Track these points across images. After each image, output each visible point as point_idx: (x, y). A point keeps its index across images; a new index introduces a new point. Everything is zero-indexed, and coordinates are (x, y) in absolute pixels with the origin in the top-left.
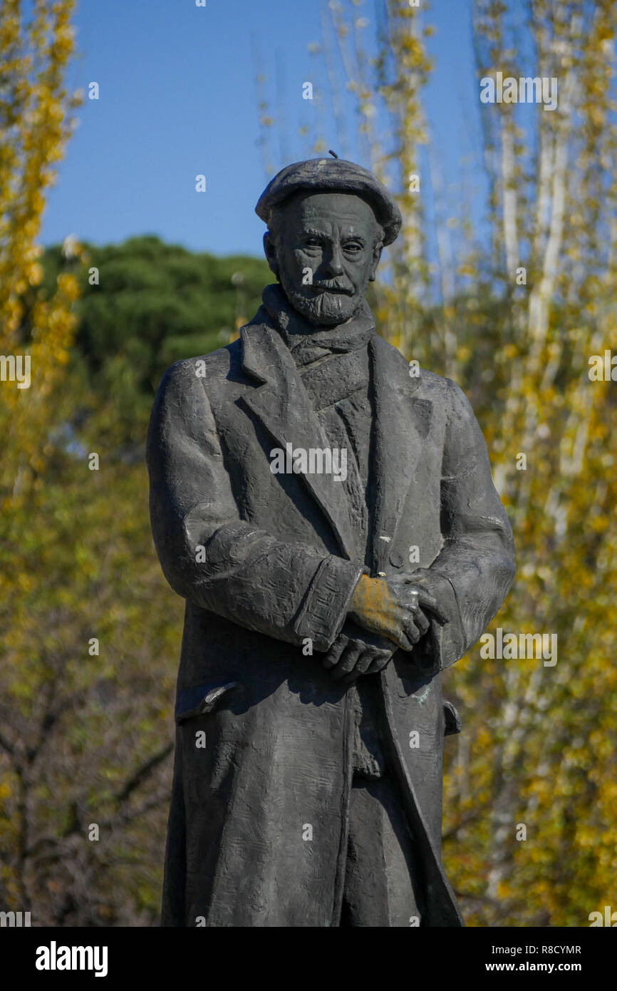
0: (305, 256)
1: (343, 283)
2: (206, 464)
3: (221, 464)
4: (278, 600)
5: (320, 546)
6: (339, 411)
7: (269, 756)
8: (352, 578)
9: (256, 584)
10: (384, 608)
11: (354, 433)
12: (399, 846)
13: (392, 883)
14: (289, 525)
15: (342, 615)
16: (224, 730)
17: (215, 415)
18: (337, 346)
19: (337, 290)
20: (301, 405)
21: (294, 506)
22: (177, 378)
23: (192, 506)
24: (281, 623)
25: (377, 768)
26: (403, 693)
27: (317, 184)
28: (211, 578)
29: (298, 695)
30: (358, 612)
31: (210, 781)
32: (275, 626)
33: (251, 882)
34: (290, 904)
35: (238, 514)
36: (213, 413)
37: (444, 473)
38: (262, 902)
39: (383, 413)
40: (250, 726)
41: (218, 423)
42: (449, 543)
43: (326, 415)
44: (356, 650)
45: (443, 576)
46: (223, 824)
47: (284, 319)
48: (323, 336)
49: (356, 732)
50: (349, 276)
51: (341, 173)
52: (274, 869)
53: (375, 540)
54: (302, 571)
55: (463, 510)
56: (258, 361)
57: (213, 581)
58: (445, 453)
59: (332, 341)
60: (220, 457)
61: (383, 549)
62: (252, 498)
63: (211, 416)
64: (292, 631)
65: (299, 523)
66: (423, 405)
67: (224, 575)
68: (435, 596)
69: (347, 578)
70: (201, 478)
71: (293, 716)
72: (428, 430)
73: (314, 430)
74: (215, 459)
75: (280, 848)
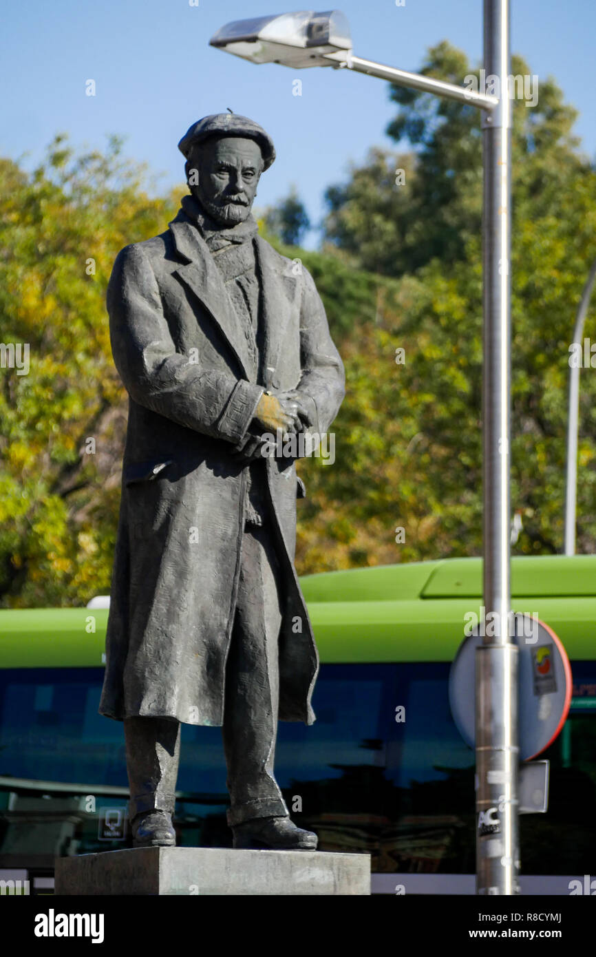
0: (218, 179)
1: (243, 198)
2: (154, 316)
3: (162, 315)
4: (207, 408)
5: (229, 373)
6: (239, 283)
7: (193, 510)
8: (257, 395)
9: (192, 397)
10: (277, 416)
11: (249, 298)
12: (271, 572)
13: (267, 595)
14: (208, 358)
15: (250, 419)
16: (163, 492)
17: (158, 282)
18: (236, 240)
19: (239, 202)
20: (216, 278)
21: (211, 345)
22: (132, 256)
23: (148, 343)
24: (208, 423)
25: (260, 520)
26: (278, 472)
27: (228, 131)
28: (162, 391)
29: (212, 471)
30: (259, 418)
31: (153, 525)
32: (204, 425)
33: (179, 592)
34: (202, 607)
35: (175, 350)
36: (157, 281)
37: (301, 327)
38: (185, 605)
39: (266, 286)
40: (181, 489)
41: (160, 288)
42: (306, 373)
43: (231, 285)
44: (256, 443)
45: (308, 395)
46: (162, 554)
47: (201, 220)
48: (227, 232)
49: (247, 496)
50: (246, 193)
51: (244, 124)
52: (194, 584)
53: (264, 371)
54: (223, 390)
55: (314, 351)
56: (185, 247)
57: (162, 393)
58: (301, 313)
59: (233, 236)
60: (161, 310)
61: (269, 377)
62: (184, 339)
63: (156, 283)
64: (216, 429)
65: (215, 356)
66: (290, 281)
67: (171, 390)
68: (306, 408)
69: (254, 395)
70: (151, 325)
71: (209, 485)
72: (293, 298)
73: (225, 295)
74: (158, 312)
75: (198, 571)
